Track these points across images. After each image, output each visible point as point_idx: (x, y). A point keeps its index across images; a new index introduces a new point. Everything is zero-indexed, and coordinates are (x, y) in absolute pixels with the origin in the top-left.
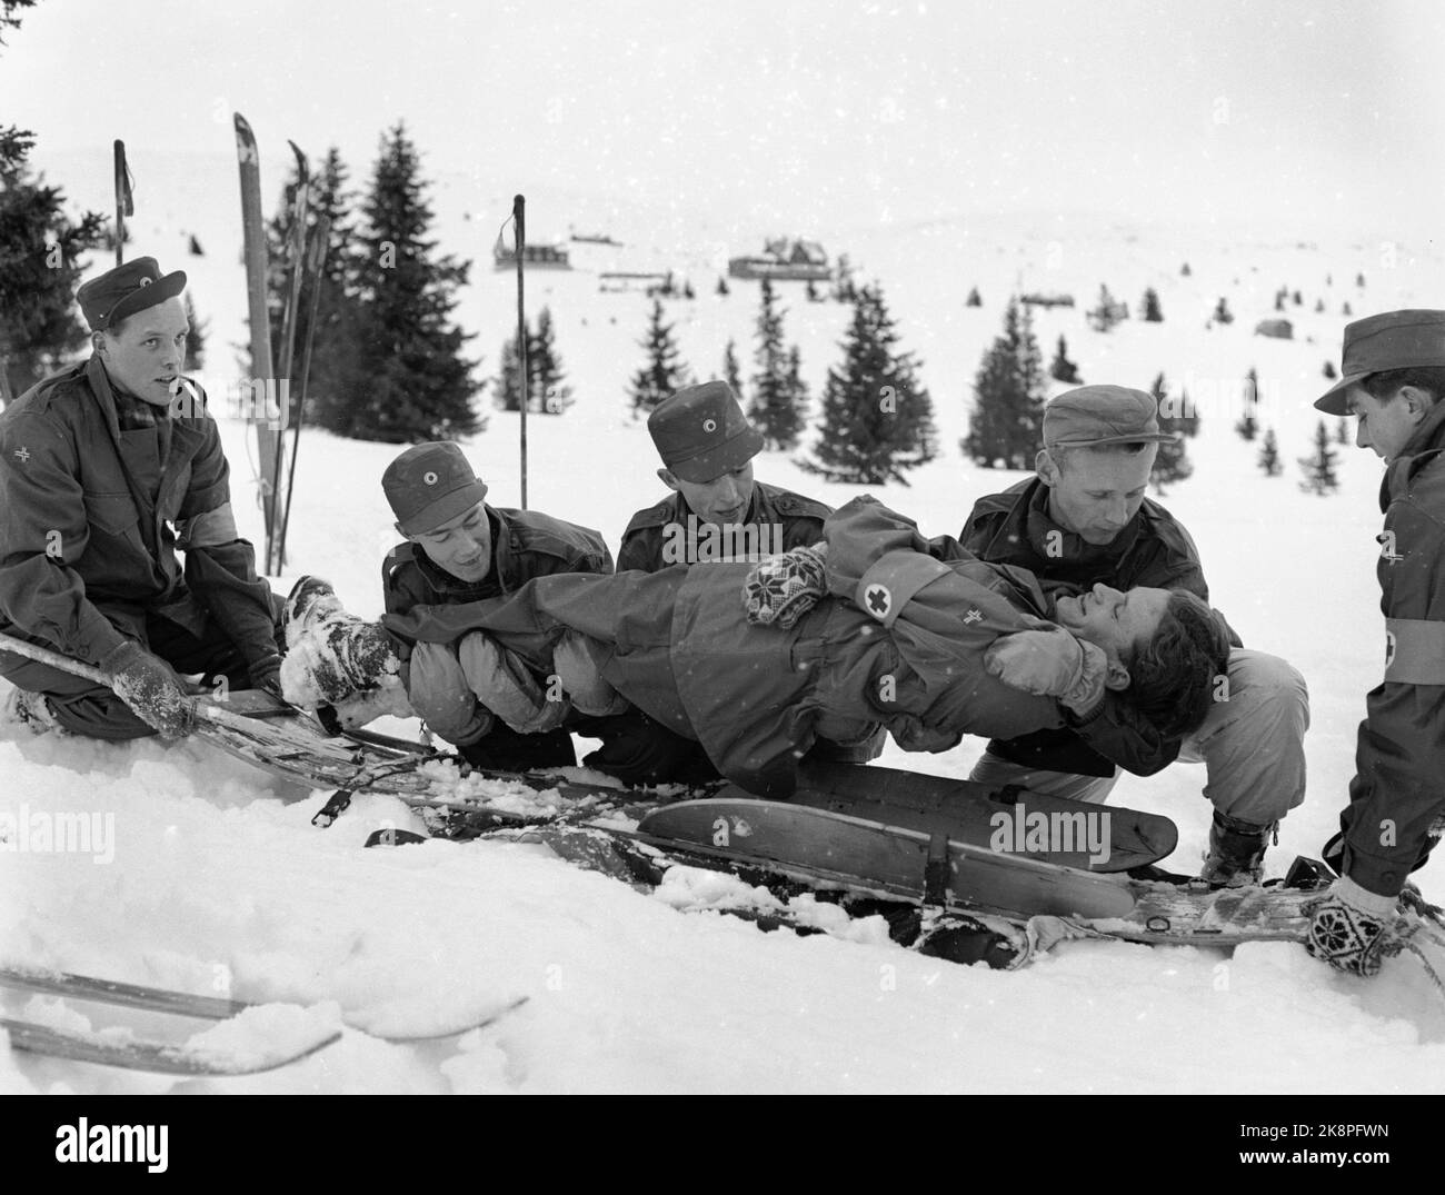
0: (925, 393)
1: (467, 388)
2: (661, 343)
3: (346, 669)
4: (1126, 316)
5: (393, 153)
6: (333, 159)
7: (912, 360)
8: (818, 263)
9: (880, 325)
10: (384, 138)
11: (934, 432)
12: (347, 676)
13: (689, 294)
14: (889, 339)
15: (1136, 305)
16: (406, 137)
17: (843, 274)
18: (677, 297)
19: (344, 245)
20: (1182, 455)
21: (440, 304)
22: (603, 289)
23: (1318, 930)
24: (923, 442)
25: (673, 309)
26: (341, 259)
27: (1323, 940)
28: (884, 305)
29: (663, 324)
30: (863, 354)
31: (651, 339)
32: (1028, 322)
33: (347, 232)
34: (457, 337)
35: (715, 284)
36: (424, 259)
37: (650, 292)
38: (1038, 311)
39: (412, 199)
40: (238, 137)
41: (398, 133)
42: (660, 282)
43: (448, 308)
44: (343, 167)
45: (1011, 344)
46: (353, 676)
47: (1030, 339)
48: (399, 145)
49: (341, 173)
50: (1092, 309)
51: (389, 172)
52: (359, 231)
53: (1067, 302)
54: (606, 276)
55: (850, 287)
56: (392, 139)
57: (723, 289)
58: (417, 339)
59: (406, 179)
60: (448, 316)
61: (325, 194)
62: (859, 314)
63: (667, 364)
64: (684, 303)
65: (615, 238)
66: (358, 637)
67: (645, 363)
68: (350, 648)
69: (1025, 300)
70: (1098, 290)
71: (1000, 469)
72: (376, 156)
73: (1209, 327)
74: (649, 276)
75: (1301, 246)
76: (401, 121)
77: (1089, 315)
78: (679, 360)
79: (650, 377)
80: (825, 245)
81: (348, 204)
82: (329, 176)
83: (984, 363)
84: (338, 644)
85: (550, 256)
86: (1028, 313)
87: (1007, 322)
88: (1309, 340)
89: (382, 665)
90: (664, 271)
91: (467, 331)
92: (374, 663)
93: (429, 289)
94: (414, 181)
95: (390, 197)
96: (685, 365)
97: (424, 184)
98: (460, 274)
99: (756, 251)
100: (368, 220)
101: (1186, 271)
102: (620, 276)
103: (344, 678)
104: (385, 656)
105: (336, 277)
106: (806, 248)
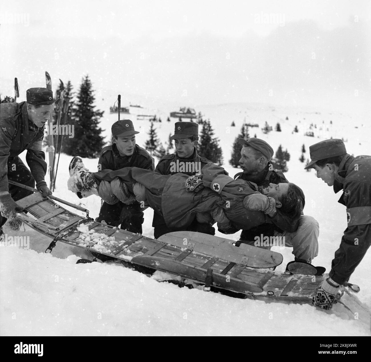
0: (220, 148)
1: (102, 144)
2: (153, 133)
3: (84, 184)
4: (272, 130)
5: (85, 83)
6: (69, 84)
7: (217, 140)
8: (193, 114)
9: (210, 130)
10: (83, 79)
11: (222, 158)
12: (84, 186)
13: (160, 121)
14: (212, 134)
15: (274, 127)
16: (89, 79)
17: (200, 117)
18: (157, 122)
19: (71, 106)
20: (285, 166)
21: (96, 122)
22: (138, 119)
23: (317, 297)
24: (220, 161)
25: (156, 125)
26: (70, 109)
27: (318, 300)
28: (211, 125)
29: (153, 128)
30: (205, 138)
31: (150, 132)
32: (247, 131)
33: (72, 103)
34: (100, 131)
35: (167, 118)
36: (92, 110)
37: (150, 120)
38: (250, 128)
39: (90, 95)
40: (46, 78)
41: (87, 77)
42: (153, 118)
43: (98, 123)
44: (72, 86)
45: (243, 136)
46: (86, 186)
47: (248, 135)
48: (87, 81)
49: (71, 87)
50: (263, 128)
51: (84, 88)
52: (76, 102)
53: (257, 126)
54: (139, 116)
55: (202, 120)
56: (85, 79)
57: (169, 120)
58: (90, 131)
59: (88, 89)
60: (98, 125)
61: (66, 93)
62: (204, 127)
63: (154, 139)
64: (159, 123)
65: (141, 106)
66: (88, 176)
67: (148, 138)
68: (85, 179)
69: (246, 125)
70: (265, 123)
71: (239, 168)
72: (81, 83)
73: (293, 133)
74: (150, 116)
75: (316, 113)
76: (88, 75)
77: (262, 129)
78: (157, 138)
79: (150, 142)
80: (195, 110)
81: (73, 95)
82: (68, 88)
83: (236, 141)
84: (83, 178)
85: (124, 110)
86: (247, 128)
87: (242, 130)
88: (318, 137)
89: (93, 185)
90: (154, 115)
91: (103, 129)
92: (91, 184)
93: (93, 118)
94: (90, 90)
95: (84, 94)
96: (159, 139)
97: (93, 91)
98: (101, 114)
99: (178, 110)
100: (78, 100)
101: (287, 119)
102: (142, 116)
103: (83, 186)
104: (94, 183)
105: (69, 114)
106: (190, 110)
